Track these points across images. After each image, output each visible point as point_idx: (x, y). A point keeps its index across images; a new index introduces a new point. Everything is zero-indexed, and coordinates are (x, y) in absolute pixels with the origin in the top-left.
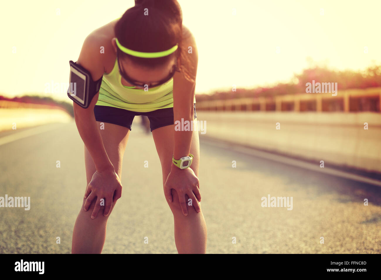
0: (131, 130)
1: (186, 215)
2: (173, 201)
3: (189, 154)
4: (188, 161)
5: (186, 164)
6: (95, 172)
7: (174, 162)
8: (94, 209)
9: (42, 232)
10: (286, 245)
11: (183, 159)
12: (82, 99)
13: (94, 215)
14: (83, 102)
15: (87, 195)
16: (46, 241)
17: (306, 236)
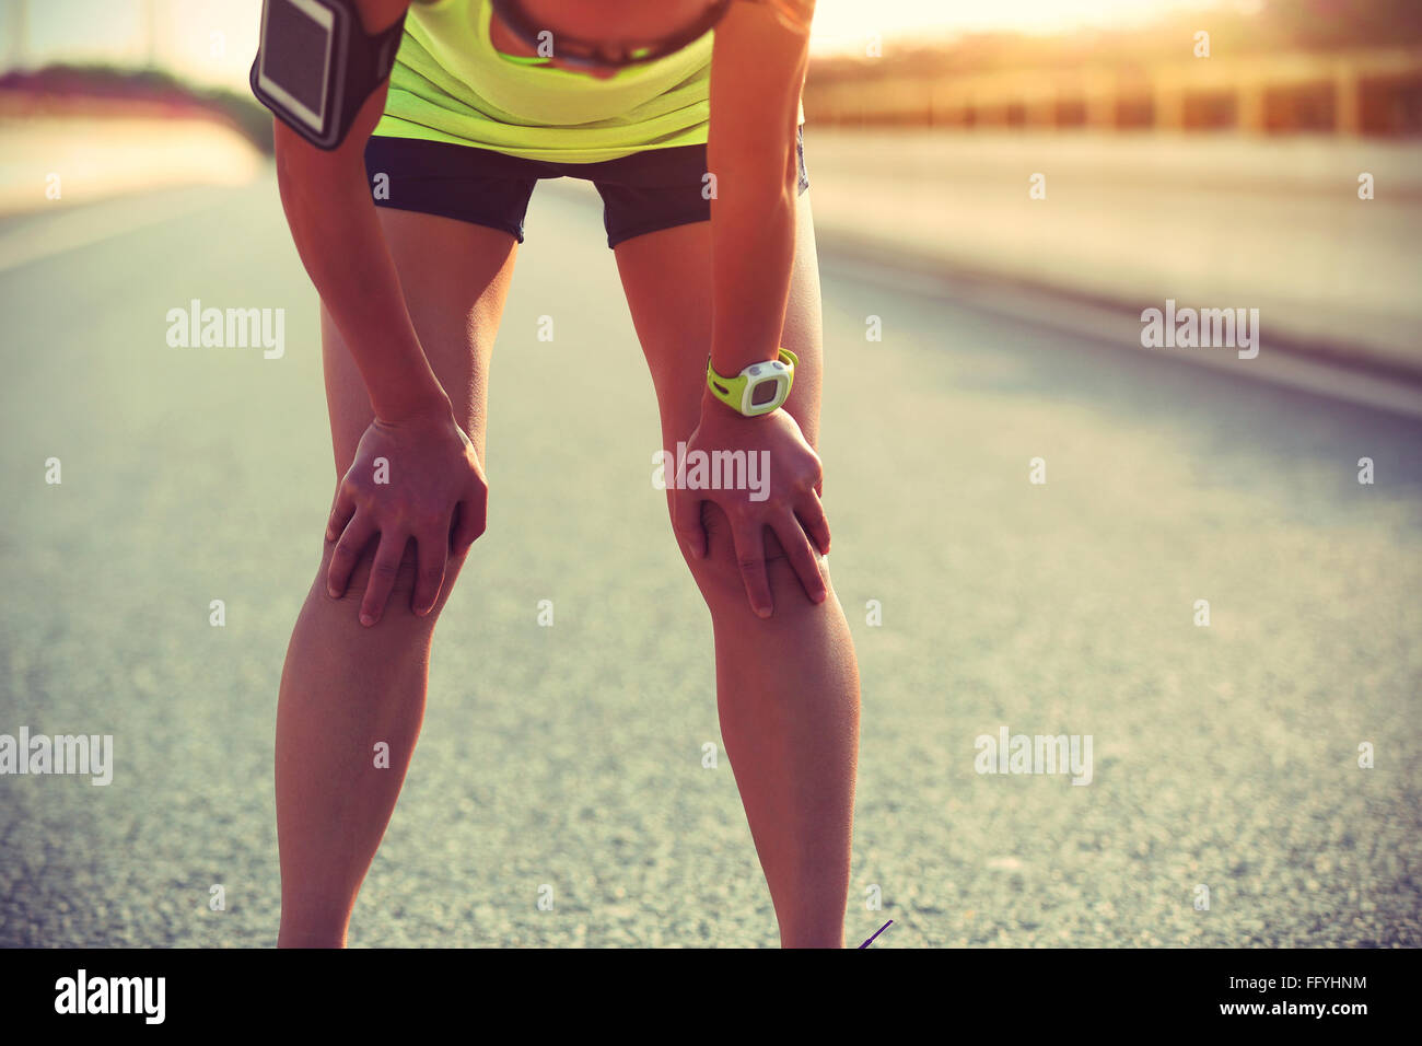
0: (521, 241)
1: (764, 613)
2: (706, 551)
3: (780, 350)
4: (775, 382)
5: (765, 391)
6: (371, 427)
7: (715, 384)
8: (369, 590)
9: (144, 678)
10: (1204, 730)
11: (755, 372)
12: (316, 111)
13: (371, 612)
14: (317, 123)
15: (338, 525)
16: (163, 718)
17: (1288, 688)
